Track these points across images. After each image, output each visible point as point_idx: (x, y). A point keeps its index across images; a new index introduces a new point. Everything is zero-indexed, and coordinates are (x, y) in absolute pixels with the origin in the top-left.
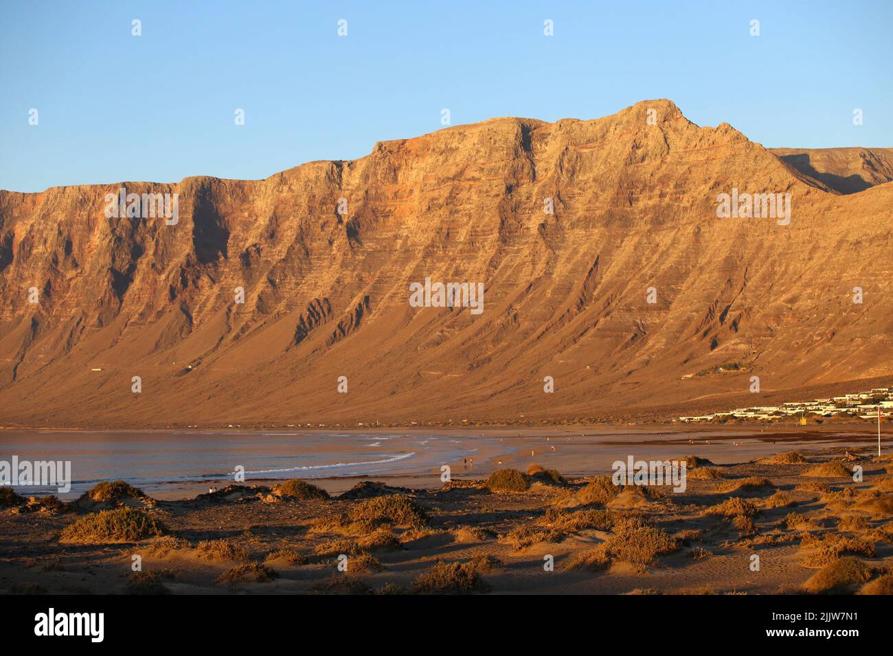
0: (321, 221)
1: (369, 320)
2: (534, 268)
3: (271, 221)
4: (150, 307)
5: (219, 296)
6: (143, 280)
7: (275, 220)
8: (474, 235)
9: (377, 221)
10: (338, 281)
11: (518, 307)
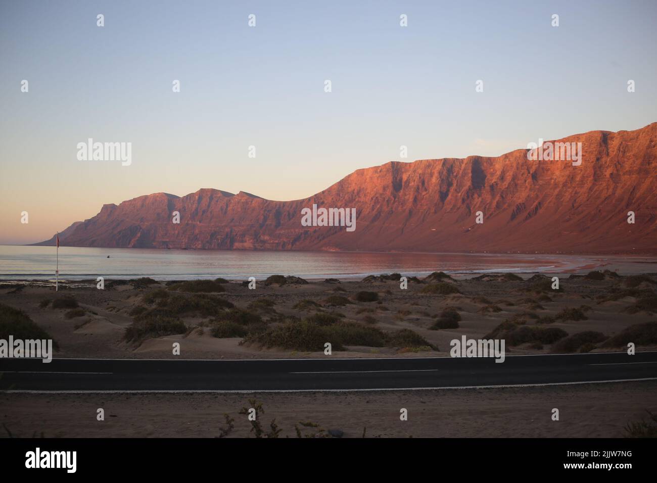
0: (521, 173)
1: (541, 211)
2: (607, 192)
3: (501, 172)
4: (454, 206)
5: (481, 202)
6: (452, 195)
7: (503, 173)
8: (583, 177)
9: (543, 172)
10: (528, 196)
11: (601, 206)
